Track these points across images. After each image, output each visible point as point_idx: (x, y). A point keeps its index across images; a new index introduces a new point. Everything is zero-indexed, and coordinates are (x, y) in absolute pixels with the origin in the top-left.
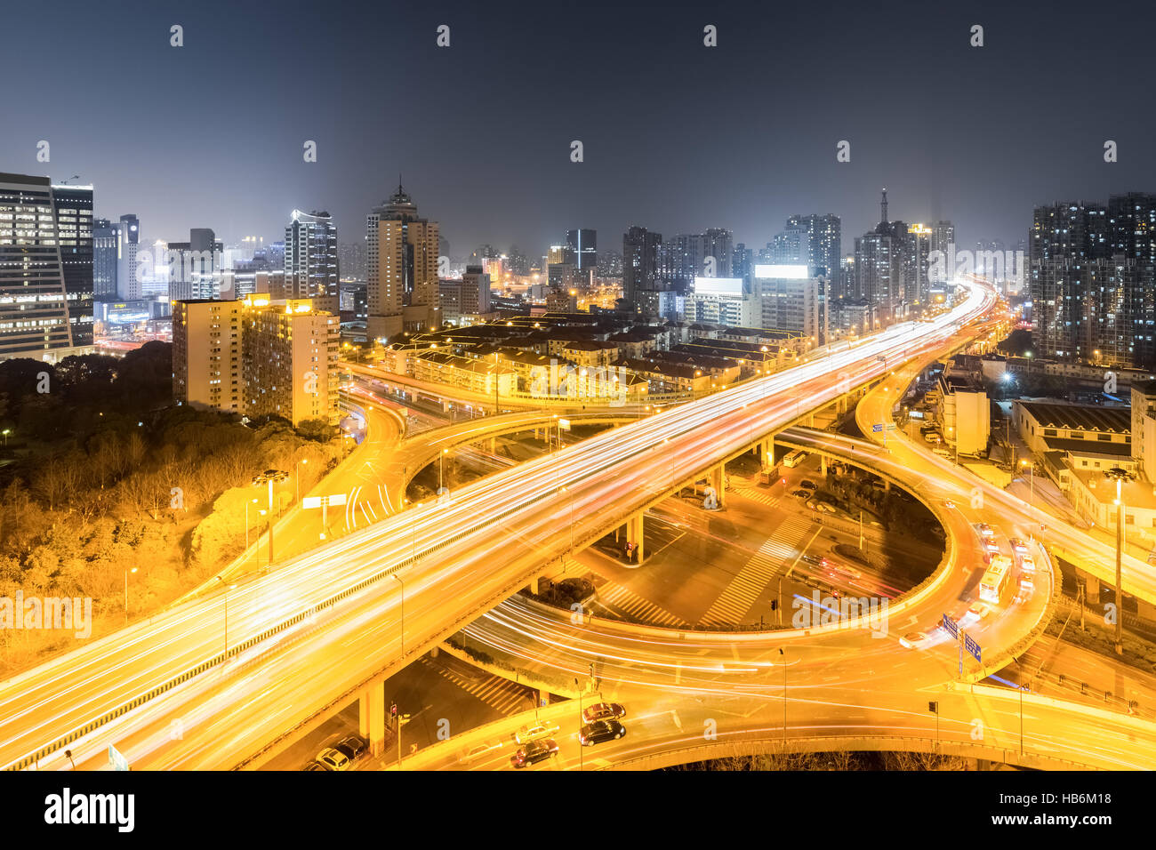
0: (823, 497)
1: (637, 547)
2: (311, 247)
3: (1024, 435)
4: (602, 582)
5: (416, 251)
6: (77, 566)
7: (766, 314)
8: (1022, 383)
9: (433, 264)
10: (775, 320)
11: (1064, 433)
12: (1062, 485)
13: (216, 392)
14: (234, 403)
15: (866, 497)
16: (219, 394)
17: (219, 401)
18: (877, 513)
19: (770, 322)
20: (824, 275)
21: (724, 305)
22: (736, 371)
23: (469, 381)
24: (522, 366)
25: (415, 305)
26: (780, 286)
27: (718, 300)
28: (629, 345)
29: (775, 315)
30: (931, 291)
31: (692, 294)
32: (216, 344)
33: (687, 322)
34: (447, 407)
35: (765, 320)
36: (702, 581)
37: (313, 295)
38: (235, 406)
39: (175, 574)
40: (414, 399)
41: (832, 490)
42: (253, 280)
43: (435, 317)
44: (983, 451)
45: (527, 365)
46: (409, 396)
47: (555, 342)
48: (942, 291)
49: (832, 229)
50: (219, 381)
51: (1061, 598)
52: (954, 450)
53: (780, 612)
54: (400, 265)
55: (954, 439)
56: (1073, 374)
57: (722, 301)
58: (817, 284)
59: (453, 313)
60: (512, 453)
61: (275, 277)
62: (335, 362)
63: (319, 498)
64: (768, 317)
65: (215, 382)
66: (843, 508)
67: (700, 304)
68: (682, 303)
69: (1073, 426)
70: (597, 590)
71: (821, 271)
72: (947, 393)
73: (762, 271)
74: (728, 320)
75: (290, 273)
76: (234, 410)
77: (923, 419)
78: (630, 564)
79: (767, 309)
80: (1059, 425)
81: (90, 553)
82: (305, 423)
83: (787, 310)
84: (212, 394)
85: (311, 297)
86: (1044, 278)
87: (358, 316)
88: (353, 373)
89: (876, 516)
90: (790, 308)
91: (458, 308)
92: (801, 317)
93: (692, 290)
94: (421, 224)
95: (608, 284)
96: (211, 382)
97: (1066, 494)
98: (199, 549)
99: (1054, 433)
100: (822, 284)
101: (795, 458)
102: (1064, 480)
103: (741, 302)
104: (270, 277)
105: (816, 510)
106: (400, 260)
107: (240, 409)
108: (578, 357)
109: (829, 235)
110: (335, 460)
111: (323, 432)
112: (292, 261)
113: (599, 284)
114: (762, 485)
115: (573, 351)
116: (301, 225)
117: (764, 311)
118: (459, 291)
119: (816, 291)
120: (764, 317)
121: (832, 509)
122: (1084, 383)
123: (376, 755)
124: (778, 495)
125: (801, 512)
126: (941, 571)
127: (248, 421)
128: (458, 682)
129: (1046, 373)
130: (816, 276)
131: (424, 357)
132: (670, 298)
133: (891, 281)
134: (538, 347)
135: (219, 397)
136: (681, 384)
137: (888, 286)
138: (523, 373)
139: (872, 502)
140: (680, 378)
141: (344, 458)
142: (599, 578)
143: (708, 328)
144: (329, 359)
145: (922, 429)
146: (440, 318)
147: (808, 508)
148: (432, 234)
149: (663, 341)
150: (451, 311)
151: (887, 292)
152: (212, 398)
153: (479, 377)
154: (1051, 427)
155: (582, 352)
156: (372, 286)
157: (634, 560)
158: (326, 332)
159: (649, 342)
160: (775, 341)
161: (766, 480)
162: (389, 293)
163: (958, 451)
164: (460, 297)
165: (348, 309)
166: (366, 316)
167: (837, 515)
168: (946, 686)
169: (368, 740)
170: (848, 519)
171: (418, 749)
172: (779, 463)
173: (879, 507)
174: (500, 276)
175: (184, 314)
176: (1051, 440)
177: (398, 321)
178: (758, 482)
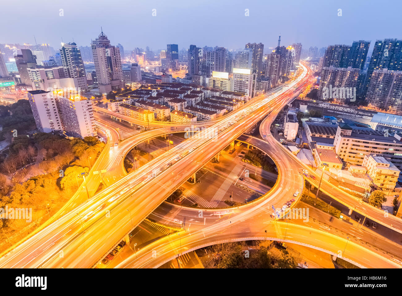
0: (247, 157)
1: (194, 179)
2: (71, 58)
3: (307, 134)
4: (184, 189)
5: (112, 59)
6: (26, 196)
7: (235, 86)
8: (310, 113)
9: (119, 62)
10: (238, 88)
11: (317, 135)
12: (313, 153)
13: (52, 124)
14: (59, 127)
15: (259, 157)
16: (53, 125)
17: (54, 127)
18: (261, 163)
19: (237, 89)
20: (256, 73)
21: (222, 82)
22: (225, 111)
23: (138, 116)
24: (156, 109)
25: (114, 80)
26: (241, 76)
27: (220, 80)
28: (190, 99)
29: (238, 86)
30: (290, 71)
31: (211, 77)
32: (48, 108)
33: (209, 88)
34: (132, 125)
35: (235, 88)
36: (211, 188)
37: (76, 76)
38: (60, 128)
39: (58, 193)
40: (120, 121)
41: (250, 155)
42: (52, 71)
43: (123, 84)
44: (294, 139)
45: (157, 109)
46: (118, 120)
47: (166, 98)
48: (294, 71)
49: (261, 49)
50: (52, 121)
51: (305, 188)
52: (286, 138)
53: (232, 198)
54: (107, 65)
55: (287, 136)
56: (326, 107)
57: (221, 80)
58: (253, 76)
59: (129, 81)
60: (155, 143)
61: (60, 69)
62: (92, 116)
63: (98, 171)
64: (236, 87)
65: (51, 121)
66: (252, 161)
67: (214, 81)
68: (208, 80)
69: (320, 133)
70: (183, 192)
71: (254, 71)
72: (287, 122)
73: (236, 71)
74: (223, 87)
75: (65, 67)
76: (60, 129)
77: (279, 126)
78: (192, 183)
79: (236, 84)
80: (316, 133)
81: (29, 190)
82: (86, 138)
83: (243, 85)
84: (51, 125)
85: (76, 77)
86: (325, 74)
87: (94, 82)
88: (98, 111)
89: (261, 164)
90: (243, 84)
91: (130, 79)
92: (247, 87)
93: (212, 76)
94: (113, 48)
95: (183, 65)
96: (49, 121)
97: (313, 155)
98: (64, 187)
99: (315, 135)
100: (255, 76)
101: (240, 144)
102: (314, 151)
103: (228, 81)
104: (58, 69)
105: (245, 162)
106: (107, 63)
107: (62, 129)
108: (174, 105)
109: (259, 51)
110: (99, 152)
111: (93, 140)
112: (65, 63)
113: (179, 64)
114: (230, 153)
115: (172, 103)
116: (66, 48)
117: (235, 85)
118: (130, 73)
119: (252, 79)
120: (235, 87)
121: (249, 162)
122: (329, 111)
123: (128, 245)
124: (234, 157)
125: (240, 163)
126: (275, 186)
127: (65, 132)
128: (148, 223)
129: (319, 106)
130: (253, 73)
131: (122, 105)
132: (204, 78)
133: (277, 71)
134: (160, 99)
135: (53, 126)
136: (207, 116)
137: (276, 73)
138: (156, 111)
139: (261, 159)
140: (207, 114)
141: (102, 150)
142: (183, 188)
143: (216, 91)
144: (90, 115)
145: (278, 131)
146: (124, 84)
147: (242, 161)
148: (117, 52)
149: (201, 96)
150: (128, 80)
151: (276, 74)
152: (51, 126)
153: (141, 114)
154: (314, 133)
155: (175, 103)
156: (97, 73)
157: (193, 182)
158: (87, 106)
159: (197, 98)
160: (238, 97)
161: (231, 152)
162: (105, 76)
163: (287, 139)
164: (130, 75)
165: (90, 79)
166: (97, 83)
167: (250, 164)
168: (270, 221)
169: (125, 242)
170: (253, 165)
171: (140, 249)
172: (236, 145)
173: (262, 161)
174: (144, 62)
175: (33, 98)
176: (313, 137)
177: (110, 87)
178: (229, 152)
